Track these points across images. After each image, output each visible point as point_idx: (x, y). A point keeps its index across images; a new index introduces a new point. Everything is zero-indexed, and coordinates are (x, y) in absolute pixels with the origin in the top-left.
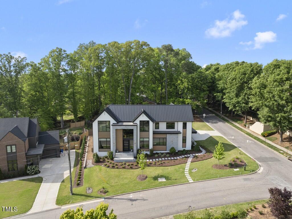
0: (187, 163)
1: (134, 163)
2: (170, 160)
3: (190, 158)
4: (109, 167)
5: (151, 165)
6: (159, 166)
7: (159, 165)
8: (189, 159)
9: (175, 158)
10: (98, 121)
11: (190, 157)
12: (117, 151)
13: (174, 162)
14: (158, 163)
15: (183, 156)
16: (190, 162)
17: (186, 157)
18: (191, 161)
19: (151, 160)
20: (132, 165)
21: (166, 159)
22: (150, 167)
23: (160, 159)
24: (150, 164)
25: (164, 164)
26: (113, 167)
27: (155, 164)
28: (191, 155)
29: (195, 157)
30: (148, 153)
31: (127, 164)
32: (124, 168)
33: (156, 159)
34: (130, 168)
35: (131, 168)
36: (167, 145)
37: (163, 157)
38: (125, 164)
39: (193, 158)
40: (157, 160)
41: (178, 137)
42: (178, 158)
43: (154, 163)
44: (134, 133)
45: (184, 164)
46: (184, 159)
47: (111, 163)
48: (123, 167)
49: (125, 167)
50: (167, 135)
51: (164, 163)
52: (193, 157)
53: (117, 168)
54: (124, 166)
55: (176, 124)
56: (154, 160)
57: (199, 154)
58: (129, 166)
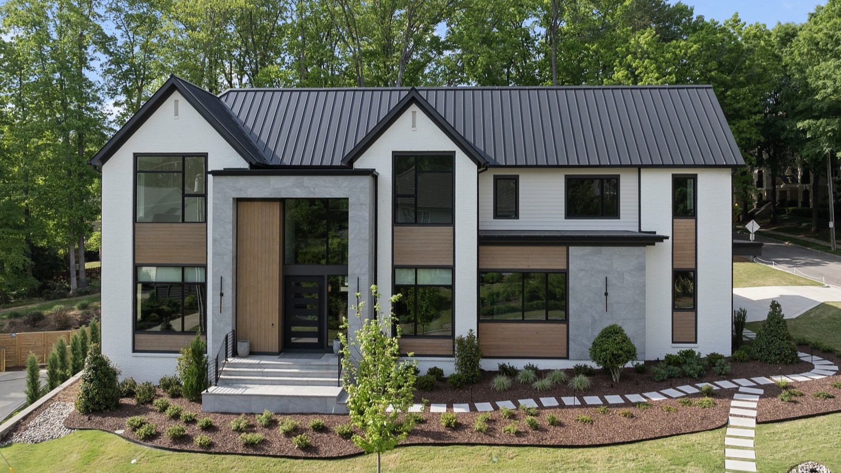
0: (726, 425)
1: (335, 418)
2: (602, 409)
3: (736, 396)
4: (156, 442)
5: (456, 434)
6: (516, 440)
7: (518, 434)
8: (733, 403)
9: (634, 398)
10: (136, 156)
11: (736, 391)
12: (243, 347)
13: (628, 422)
14: (513, 426)
15: (689, 389)
16: (752, 423)
17: (709, 393)
18: (754, 413)
19: (460, 409)
20: (320, 429)
21: (568, 400)
22: (446, 450)
23: (529, 403)
24: (448, 426)
25: (555, 435)
26: (181, 440)
27: (489, 432)
28: (743, 382)
29: (771, 391)
30: (449, 367)
31: (287, 423)
32: (255, 448)
33: (500, 404)
34: (302, 454)
35: (309, 451)
36: (571, 319)
37: (547, 392)
38: (272, 424)
39: (761, 396)
40: (506, 405)
41: (642, 269)
42: (655, 397)
43: (477, 426)
44: (351, 225)
45: (709, 435)
46: (696, 401)
47: (176, 417)
48: (250, 445)
49: (264, 442)
50: (572, 249)
51: (555, 423)
52: (761, 392)
53: (208, 448)
54: (258, 436)
55: (627, 184)
56: (485, 407)
57: (800, 378)
58: (295, 440)
